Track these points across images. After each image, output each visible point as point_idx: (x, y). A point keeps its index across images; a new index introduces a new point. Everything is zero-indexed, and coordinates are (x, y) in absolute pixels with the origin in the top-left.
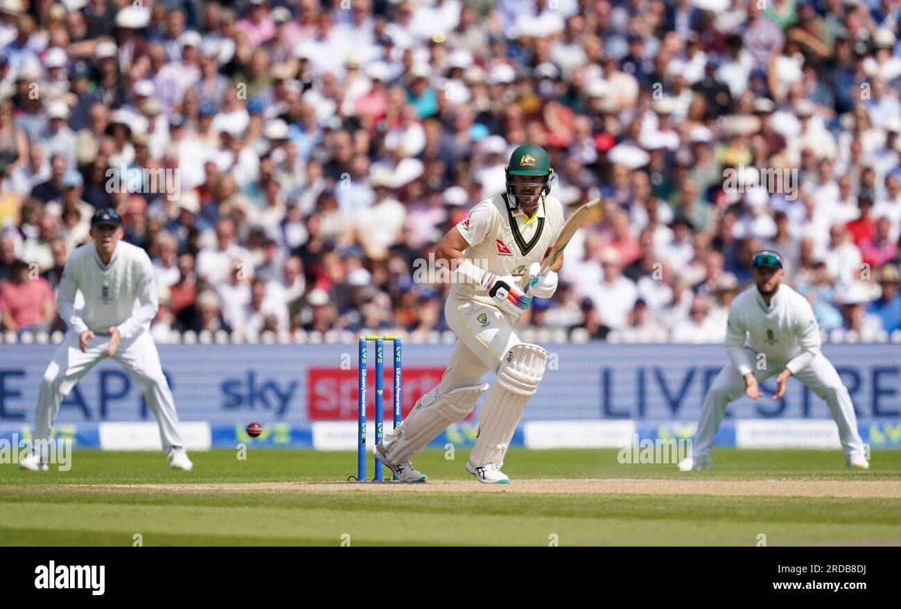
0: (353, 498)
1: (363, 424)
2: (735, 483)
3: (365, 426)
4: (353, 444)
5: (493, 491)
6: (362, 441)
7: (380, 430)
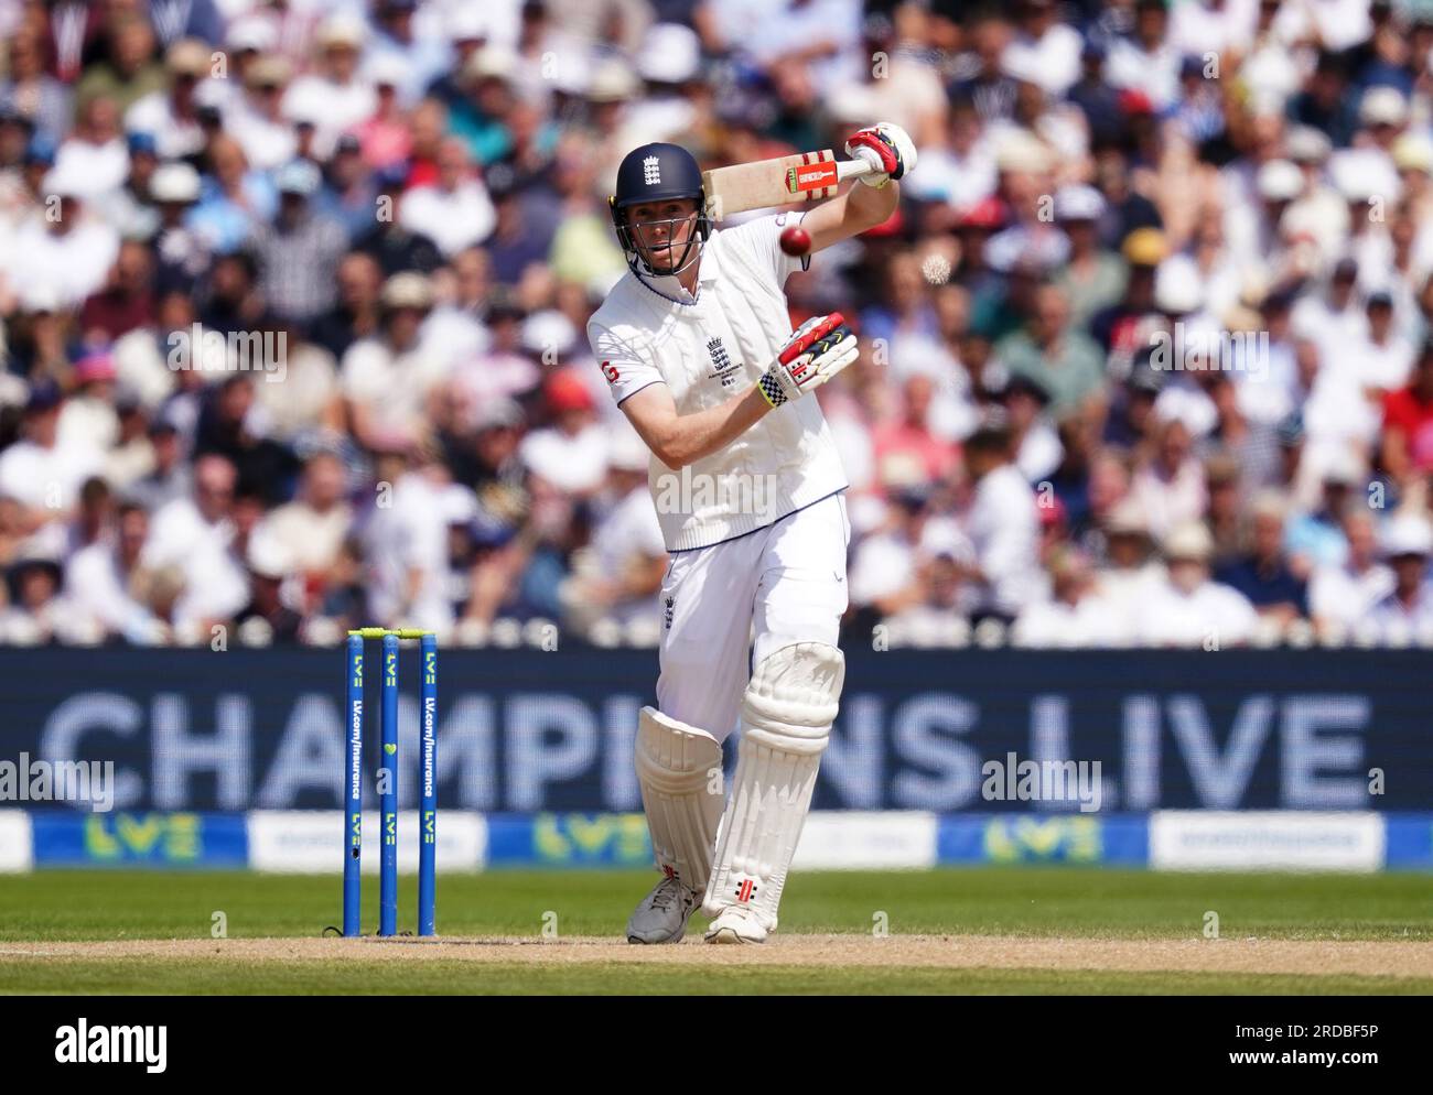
0: (332, 972)
1: (355, 816)
2: (1146, 946)
3: (359, 820)
4: (333, 859)
5: (631, 959)
6: (352, 853)
7: (390, 829)
